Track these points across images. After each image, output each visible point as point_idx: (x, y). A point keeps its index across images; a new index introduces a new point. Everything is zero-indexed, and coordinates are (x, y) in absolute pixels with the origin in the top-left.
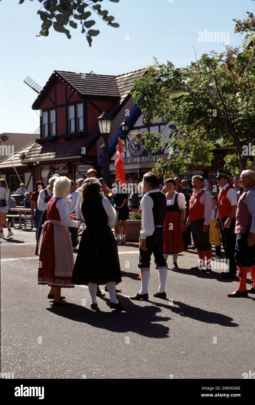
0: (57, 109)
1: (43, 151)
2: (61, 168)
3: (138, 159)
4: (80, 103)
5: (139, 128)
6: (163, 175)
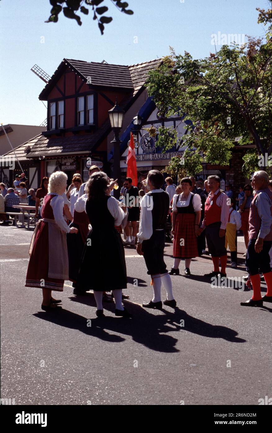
0: (66, 100)
1: (49, 145)
2: (68, 164)
3: (151, 156)
4: (90, 94)
5: (152, 123)
6: (177, 174)
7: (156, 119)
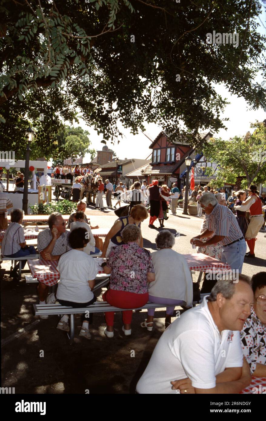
0: (162, 149)
1: (153, 169)
2: (161, 178)
3: (200, 177)
4: (173, 147)
5: (201, 162)
6: (213, 187)
7: (203, 160)
